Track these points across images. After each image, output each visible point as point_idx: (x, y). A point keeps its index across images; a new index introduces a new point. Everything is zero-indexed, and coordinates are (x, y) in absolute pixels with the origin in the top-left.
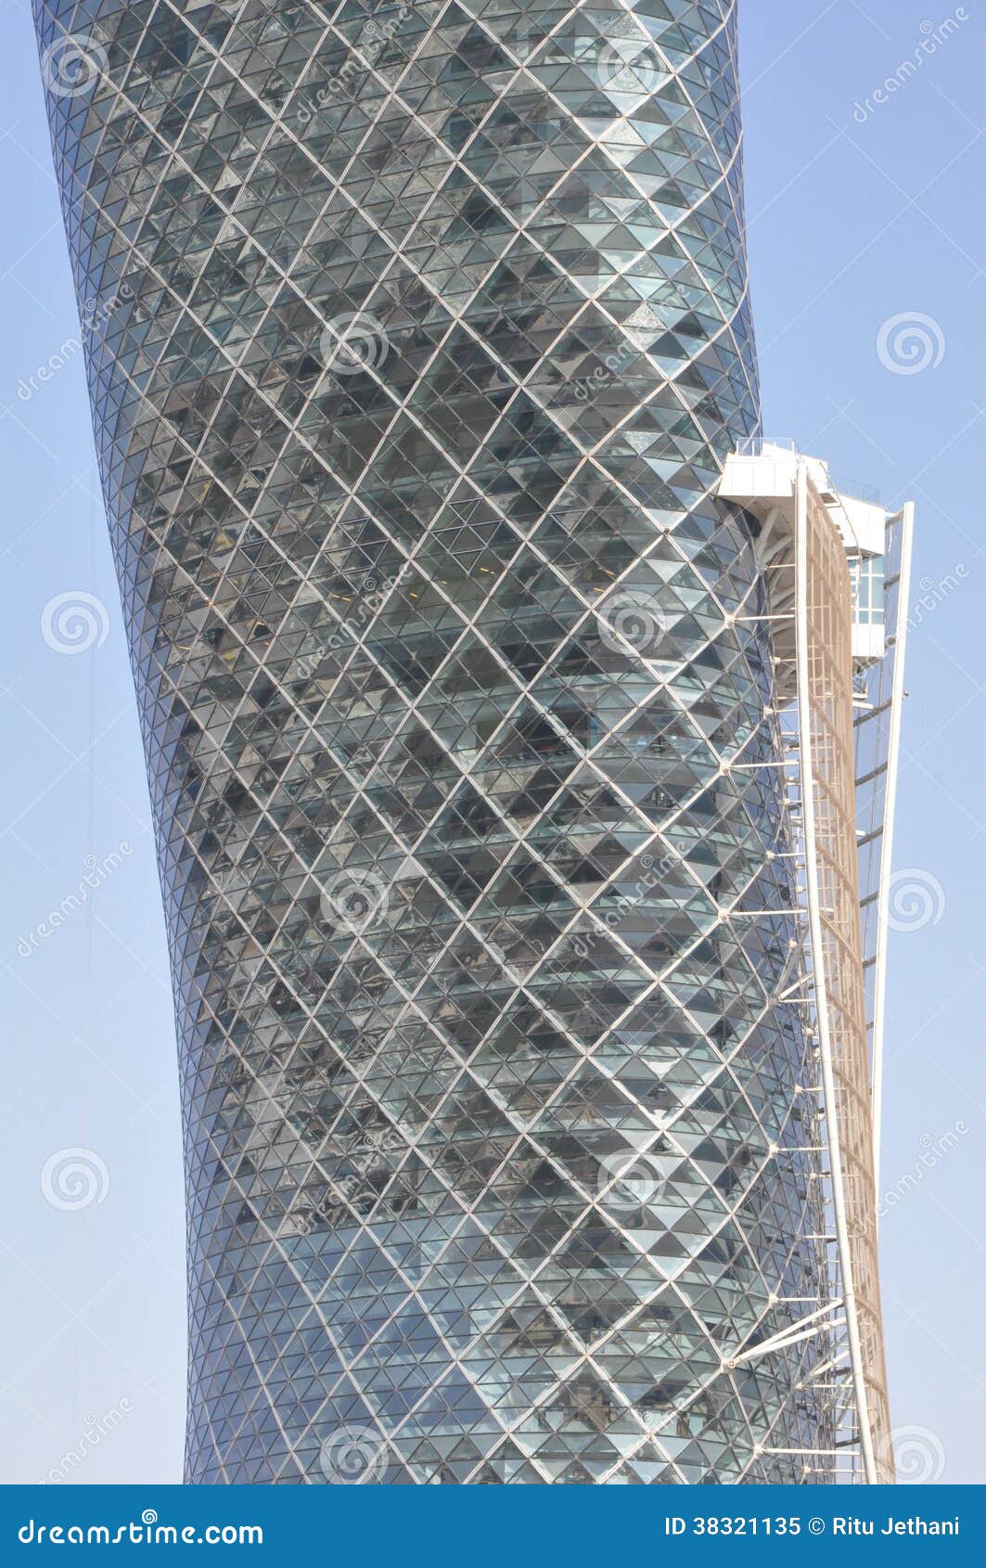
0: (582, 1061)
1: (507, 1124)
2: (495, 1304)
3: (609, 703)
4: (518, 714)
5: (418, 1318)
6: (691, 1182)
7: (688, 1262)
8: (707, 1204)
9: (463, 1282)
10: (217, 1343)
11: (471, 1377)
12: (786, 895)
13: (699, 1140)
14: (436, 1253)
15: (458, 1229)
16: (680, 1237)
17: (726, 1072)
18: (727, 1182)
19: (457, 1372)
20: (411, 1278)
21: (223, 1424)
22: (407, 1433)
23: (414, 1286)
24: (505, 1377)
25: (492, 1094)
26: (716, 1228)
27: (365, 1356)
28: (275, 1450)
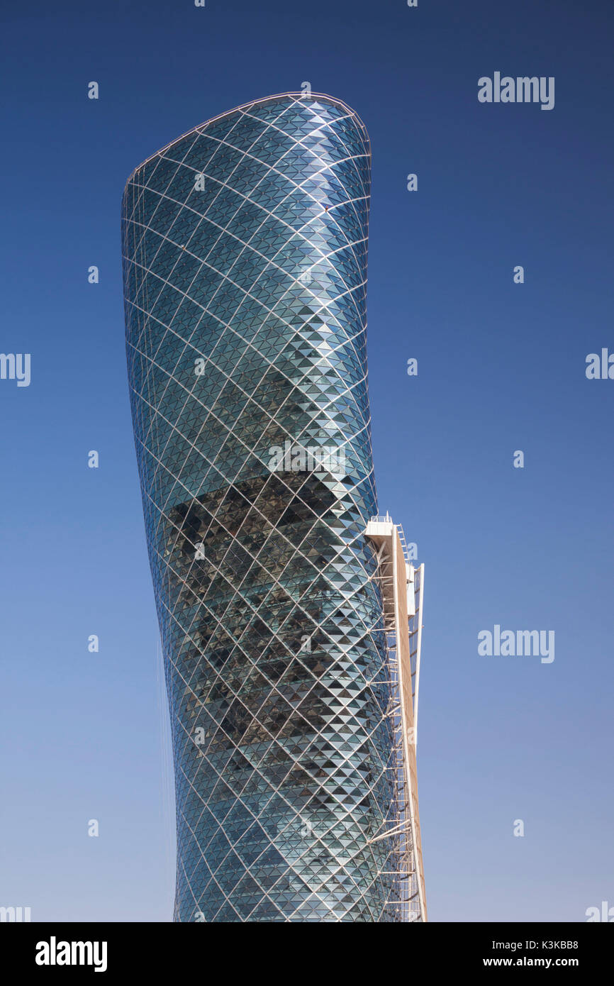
0: (317, 735)
1: (290, 759)
2: (286, 822)
3: (328, 606)
4: (295, 612)
5: (258, 828)
6: (356, 778)
7: (356, 806)
8: (362, 786)
9: (274, 815)
10: (187, 843)
11: (277, 847)
12: (389, 677)
13: (359, 763)
14: (265, 806)
15: (272, 797)
16: (352, 797)
17: (368, 740)
18: (370, 779)
19: (272, 846)
20: (255, 815)
21: (189, 869)
22: (254, 868)
23: (256, 818)
24: (290, 847)
25: (285, 749)
26: (365, 794)
27: (239, 842)
28: (207, 876)
